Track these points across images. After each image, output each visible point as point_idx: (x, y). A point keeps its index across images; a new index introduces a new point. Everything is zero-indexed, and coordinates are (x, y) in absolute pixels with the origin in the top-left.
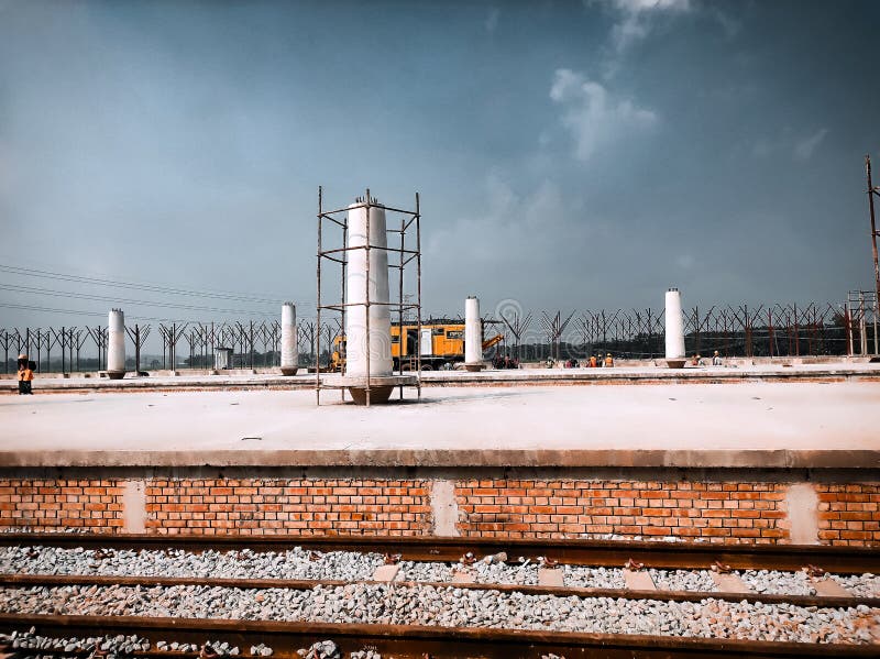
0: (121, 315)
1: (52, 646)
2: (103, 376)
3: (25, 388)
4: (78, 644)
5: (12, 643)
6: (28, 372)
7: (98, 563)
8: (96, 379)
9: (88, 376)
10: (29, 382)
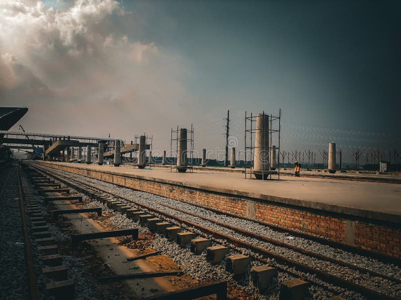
0: (334, 146)
1: (323, 284)
2: (325, 171)
3: (297, 174)
4: (334, 287)
5: (307, 277)
6: (298, 168)
7: (336, 254)
8: (323, 172)
9: (319, 171)
10: (299, 172)
